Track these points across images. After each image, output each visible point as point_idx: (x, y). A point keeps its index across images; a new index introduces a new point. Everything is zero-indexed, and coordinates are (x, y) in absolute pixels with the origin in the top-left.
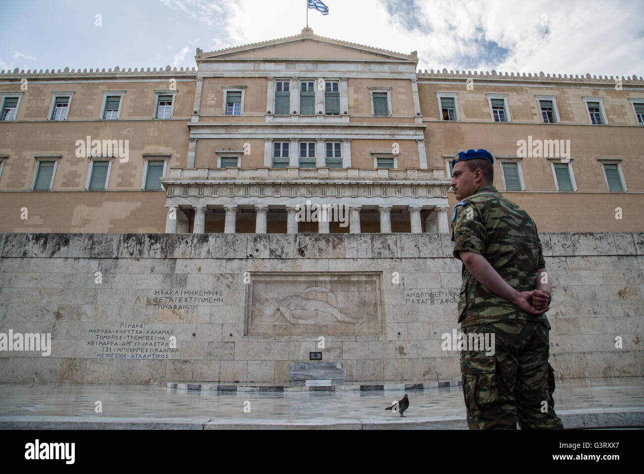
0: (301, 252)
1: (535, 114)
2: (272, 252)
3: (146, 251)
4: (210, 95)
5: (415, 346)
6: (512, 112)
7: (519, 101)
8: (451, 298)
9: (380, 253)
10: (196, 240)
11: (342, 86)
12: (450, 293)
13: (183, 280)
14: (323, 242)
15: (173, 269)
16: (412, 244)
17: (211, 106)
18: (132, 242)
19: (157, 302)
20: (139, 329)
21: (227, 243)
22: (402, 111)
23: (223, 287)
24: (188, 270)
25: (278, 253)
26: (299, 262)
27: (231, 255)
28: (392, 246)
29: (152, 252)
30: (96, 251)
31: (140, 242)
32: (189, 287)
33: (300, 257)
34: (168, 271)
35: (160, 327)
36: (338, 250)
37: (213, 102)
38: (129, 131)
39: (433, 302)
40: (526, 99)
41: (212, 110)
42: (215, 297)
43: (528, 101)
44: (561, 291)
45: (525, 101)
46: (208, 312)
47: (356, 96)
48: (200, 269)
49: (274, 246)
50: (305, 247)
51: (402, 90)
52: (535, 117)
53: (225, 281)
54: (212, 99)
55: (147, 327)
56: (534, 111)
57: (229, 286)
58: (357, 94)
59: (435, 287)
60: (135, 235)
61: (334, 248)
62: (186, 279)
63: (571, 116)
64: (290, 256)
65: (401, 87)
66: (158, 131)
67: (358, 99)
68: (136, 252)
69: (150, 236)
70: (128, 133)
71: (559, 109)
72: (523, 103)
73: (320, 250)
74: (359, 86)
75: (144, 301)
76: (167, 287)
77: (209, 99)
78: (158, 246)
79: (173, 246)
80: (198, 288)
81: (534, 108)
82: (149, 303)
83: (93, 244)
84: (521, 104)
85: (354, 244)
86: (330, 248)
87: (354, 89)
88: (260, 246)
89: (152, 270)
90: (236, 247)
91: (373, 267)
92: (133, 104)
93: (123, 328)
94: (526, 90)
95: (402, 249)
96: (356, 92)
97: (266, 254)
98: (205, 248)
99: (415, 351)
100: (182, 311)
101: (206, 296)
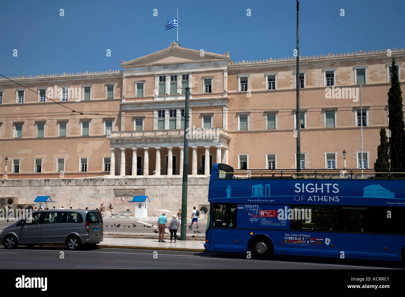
0: (126, 183)
1: (292, 83)
2: (119, 183)
3: (89, 184)
4: (129, 86)
5: (151, 208)
6: (278, 83)
7: (284, 75)
8: (161, 196)
9: (145, 184)
10: (101, 180)
11: (191, 77)
12: (161, 195)
13: (98, 191)
14: (131, 181)
15: (96, 188)
16: (153, 181)
17: (130, 92)
18: (86, 181)
19: (93, 197)
20: (89, 203)
21: (109, 181)
22: (218, 89)
23: (108, 193)
24: (99, 188)
25: (120, 184)
26: (125, 186)
27: (109, 184)
28: (148, 182)
29: (91, 184)
30: (77, 184)
31: (88, 181)
32: (100, 193)
33: (126, 185)
34: (95, 189)
35: (94, 203)
36: (135, 183)
37: (131, 90)
38: (96, 106)
39: (157, 197)
40: (288, 74)
41: (131, 94)
42: (106, 195)
43: (289, 75)
44: (191, 195)
45: (287, 75)
46: (104, 199)
47: (196, 82)
48: (102, 188)
49: (120, 182)
50: (127, 182)
51: (219, 77)
52: (291, 85)
53: (108, 191)
54: (131, 88)
55: (90, 203)
56: (291, 81)
57: (109, 192)
58: (197, 81)
59: (158, 193)
60: (87, 179)
61: (134, 182)
62: (99, 191)
63: (313, 82)
64: (123, 185)
65: (219, 75)
66: (109, 105)
67: (197, 84)
68: (87, 184)
69: (90, 180)
70: (95, 107)
71: (307, 79)
72: (286, 76)
73: (131, 183)
74: (198, 76)
75: (89, 197)
76: (95, 193)
77: (129, 88)
78: (92, 182)
79: (96, 182)
80: (102, 193)
81: (292, 79)
82: (91, 197)
83: (77, 182)
84: (284, 77)
85: (139, 181)
86: (133, 182)
87: (196, 78)
88: (116, 182)
89: (91, 189)
90: (111, 182)
91: (143, 187)
92: (96, 91)
93: (85, 203)
94: (290, 68)
95: (151, 182)
96: (196, 80)
97: (117, 184)
98: (103, 182)
99: (151, 209)
100: (98, 199)
101: (104, 195)
